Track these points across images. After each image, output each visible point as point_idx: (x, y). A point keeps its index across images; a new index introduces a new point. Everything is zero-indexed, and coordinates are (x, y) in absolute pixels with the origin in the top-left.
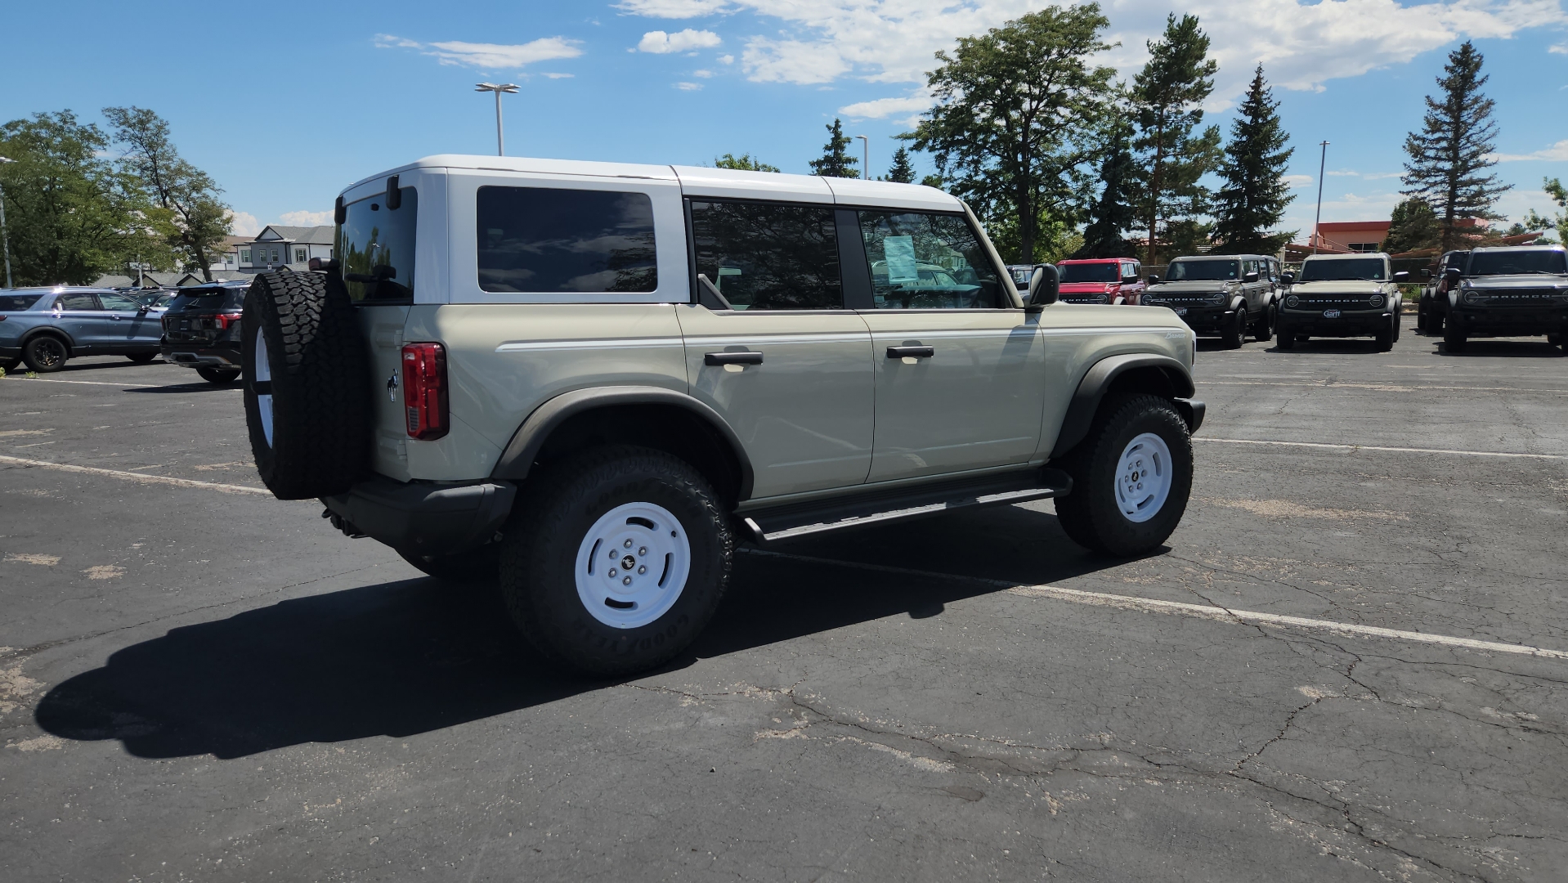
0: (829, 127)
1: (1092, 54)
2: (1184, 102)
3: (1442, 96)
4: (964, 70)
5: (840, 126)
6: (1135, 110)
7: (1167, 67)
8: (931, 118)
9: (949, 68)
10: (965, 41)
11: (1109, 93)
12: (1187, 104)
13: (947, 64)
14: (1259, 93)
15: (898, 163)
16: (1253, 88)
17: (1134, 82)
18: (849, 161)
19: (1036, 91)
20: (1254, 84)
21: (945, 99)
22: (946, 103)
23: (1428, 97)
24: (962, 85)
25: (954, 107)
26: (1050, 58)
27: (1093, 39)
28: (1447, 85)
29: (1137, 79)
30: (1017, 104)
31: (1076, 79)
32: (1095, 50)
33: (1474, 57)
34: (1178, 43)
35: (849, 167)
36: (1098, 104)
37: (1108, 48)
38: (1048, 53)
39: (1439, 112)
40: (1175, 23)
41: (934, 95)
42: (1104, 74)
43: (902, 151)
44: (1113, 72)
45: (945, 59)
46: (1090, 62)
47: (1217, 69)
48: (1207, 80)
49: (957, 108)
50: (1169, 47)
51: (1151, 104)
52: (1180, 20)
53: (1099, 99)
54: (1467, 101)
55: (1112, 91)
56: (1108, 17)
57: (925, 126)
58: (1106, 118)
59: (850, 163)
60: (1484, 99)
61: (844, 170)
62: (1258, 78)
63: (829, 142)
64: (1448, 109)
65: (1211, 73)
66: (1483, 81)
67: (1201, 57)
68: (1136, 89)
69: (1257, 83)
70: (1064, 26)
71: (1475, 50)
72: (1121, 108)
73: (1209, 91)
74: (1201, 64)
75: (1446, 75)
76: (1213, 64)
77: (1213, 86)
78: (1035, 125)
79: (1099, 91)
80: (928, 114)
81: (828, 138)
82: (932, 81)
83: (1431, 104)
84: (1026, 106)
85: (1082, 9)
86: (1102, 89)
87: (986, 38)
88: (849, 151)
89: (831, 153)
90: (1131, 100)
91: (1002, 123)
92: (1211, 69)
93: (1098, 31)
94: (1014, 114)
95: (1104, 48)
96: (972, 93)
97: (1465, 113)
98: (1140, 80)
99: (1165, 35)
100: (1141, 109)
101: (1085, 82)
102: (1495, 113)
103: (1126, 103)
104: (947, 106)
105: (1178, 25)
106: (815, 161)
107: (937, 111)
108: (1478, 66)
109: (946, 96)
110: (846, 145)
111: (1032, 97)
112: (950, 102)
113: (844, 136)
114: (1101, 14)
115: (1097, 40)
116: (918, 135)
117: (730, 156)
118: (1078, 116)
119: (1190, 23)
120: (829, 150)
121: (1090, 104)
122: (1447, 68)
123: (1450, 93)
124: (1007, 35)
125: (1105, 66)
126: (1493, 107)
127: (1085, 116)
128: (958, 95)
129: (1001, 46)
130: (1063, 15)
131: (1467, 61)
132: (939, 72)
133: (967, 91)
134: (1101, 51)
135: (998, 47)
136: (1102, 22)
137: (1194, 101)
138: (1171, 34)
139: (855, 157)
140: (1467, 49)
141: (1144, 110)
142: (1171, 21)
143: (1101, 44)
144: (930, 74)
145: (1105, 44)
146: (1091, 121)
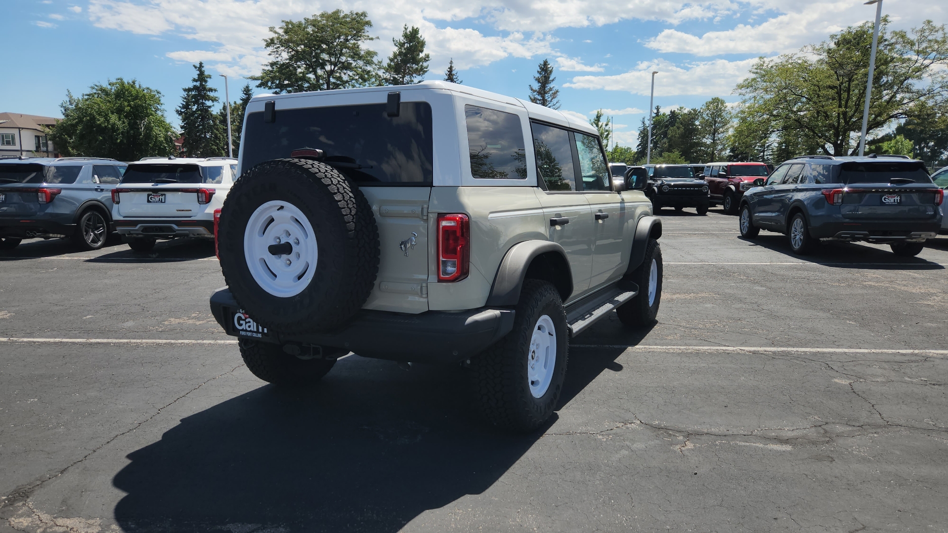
0: (195, 67)
1: (363, 42)
2: (414, 75)
3: (536, 86)
4: (287, 41)
5: (203, 67)
6: (389, 77)
7: (405, 55)
8: (269, 68)
9: (278, 38)
10: (287, 23)
11: (374, 66)
12: (415, 77)
13: (277, 35)
14: (452, 75)
15: (246, 94)
16: (449, 72)
17: (388, 61)
18: (211, 90)
19: (333, 59)
20: (449, 70)
21: (277, 57)
22: (277, 60)
23: (530, 86)
24: (286, 50)
25: (282, 63)
26: (340, 40)
27: (364, 33)
28: (538, 80)
29: (390, 59)
30: (322, 66)
31: (356, 55)
32: (365, 39)
33: (549, 68)
34: (410, 42)
35: (211, 94)
36: (369, 72)
37: (372, 39)
38: (339, 37)
39: (535, 94)
40: (408, 31)
41: (270, 54)
42: (370, 54)
43: (247, 87)
44: (375, 54)
45: (276, 32)
46: (364, 46)
47: (430, 59)
48: (425, 64)
49: (284, 64)
50: (404, 43)
51: (397, 75)
52: (410, 29)
53: (369, 68)
54: (547, 89)
55: (376, 65)
56: (372, 21)
57: (266, 72)
58: (373, 80)
59: (212, 91)
60: (554, 89)
61: (208, 95)
62: (451, 66)
63: (196, 77)
64: (539, 93)
65: (427, 61)
66: (553, 80)
67: (422, 51)
68: (389, 65)
69: (451, 68)
70: (346, 22)
71: (549, 64)
72: (382, 75)
73: (427, 71)
74: (422, 55)
75: (537, 75)
76: (428, 56)
77: (428, 68)
78: (332, 80)
79: (368, 64)
80: (267, 65)
81: (195, 74)
82: (268, 45)
83: (532, 90)
84: (328, 68)
85: (357, 14)
86: (369, 63)
87: (300, 24)
88: (210, 84)
89: (198, 84)
90: (386, 71)
91: (311, 76)
92: (427, 59)
93: (366, 28)
94: (320, 72)
95: (369, 39)
96: (293, 55)
97: (546, 95)
98: (391, 60)
99: (403, 36)
100: (393, 77)
101: (360, 58)
102: (559, 96)
103: (384, 73)
104: (277, 62)
105: (410, 32)
106: (187, 88)
107: (272, 64)
108: (551, 72)
109: (277, 56)
110: (208, 79)
111: (331, 63)
112: (279, 59)
113: (206, 73)
114: (367, 19)
115: (366, 34)
116: (262, 78)
117: (121, 79)
118: (357, 77)
119: (415, 32)
120: (196, 82)
121: (364, 71)
122: (538, 72)
123: (540, 84)
124: (314, 23)
125: (371, 49)
126: (558, 93)
127: (362, 77)
128: (285, 56)
129: (310, 29)
130: (346, 16)
131: (546, 69)
132: (272, 40)
133: (289, 54)
134: (368, 40)
135: (308, 30)
136: (368, 23)
137: (419, 75)
138: (406, 36)
139: (215, 88)
140: (545, 63)
141: (394, 78)
142: (406, 29)
143: (369, 37)
144: (266, 41)
145: (371, 37)
146: (365, 80)
